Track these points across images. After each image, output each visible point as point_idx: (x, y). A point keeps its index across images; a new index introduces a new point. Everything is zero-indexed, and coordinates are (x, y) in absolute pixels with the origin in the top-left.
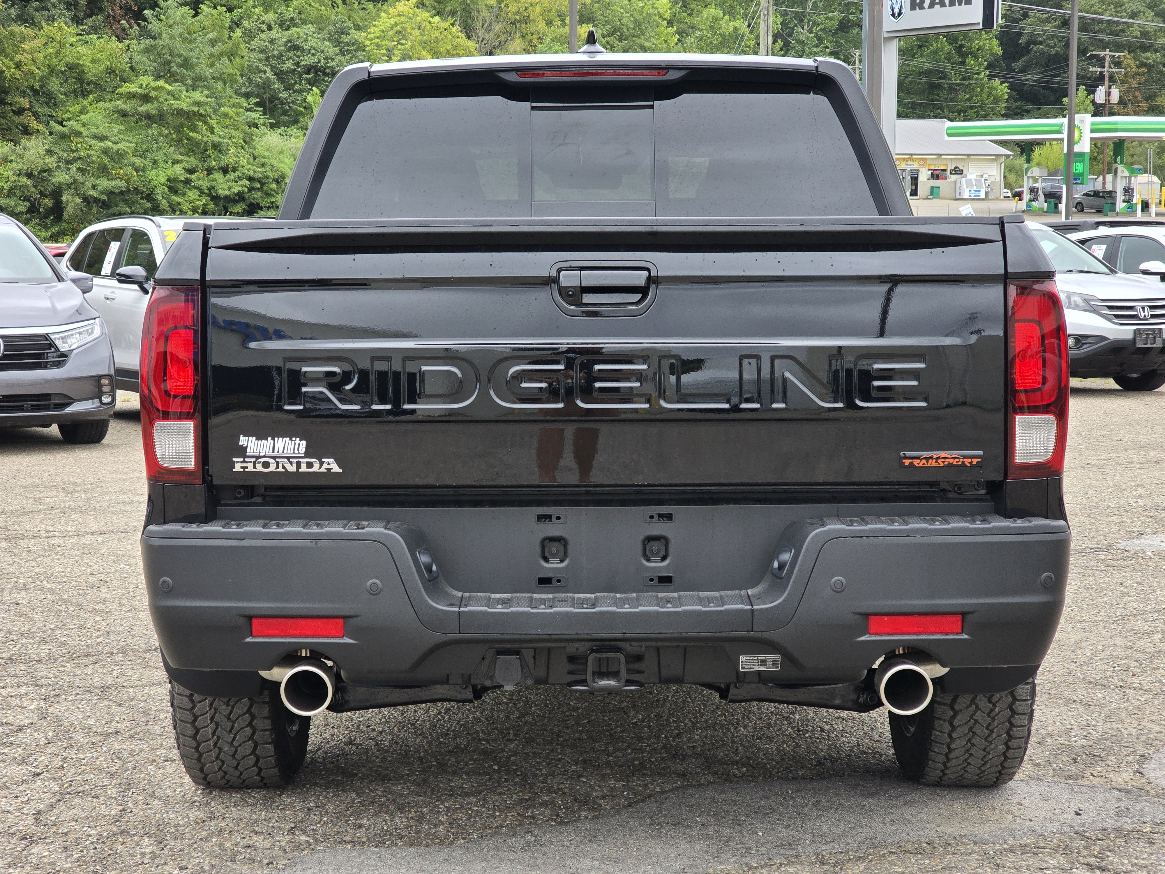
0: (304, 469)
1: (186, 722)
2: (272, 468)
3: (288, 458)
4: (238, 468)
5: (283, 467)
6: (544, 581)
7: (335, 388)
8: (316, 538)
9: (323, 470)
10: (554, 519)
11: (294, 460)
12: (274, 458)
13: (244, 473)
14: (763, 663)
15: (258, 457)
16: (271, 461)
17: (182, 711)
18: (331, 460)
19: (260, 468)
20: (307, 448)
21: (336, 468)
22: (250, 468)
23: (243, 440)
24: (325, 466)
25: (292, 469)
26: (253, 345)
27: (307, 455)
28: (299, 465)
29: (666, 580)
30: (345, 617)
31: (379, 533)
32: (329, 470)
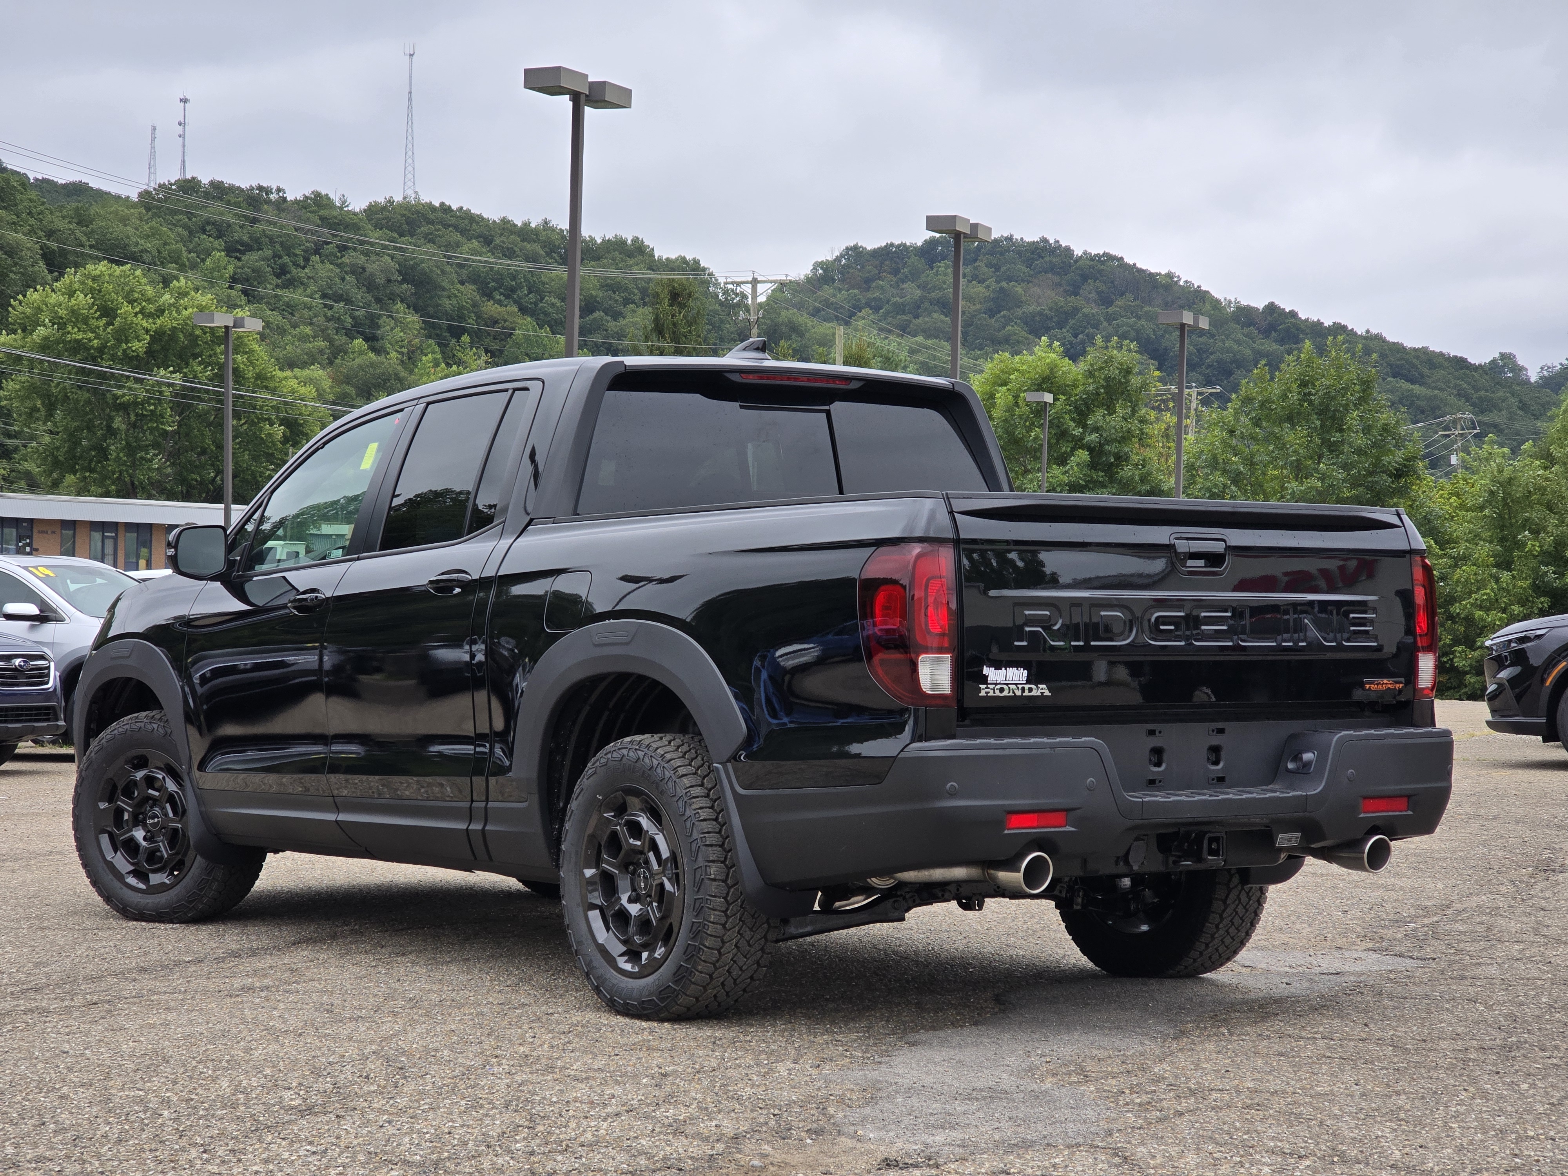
0: (1026, 693)
1: (712, 949)
2: (1005, 693)
3: (1016, 684)
4: (983, 694)
5: (1014, 692)
6: (1152, 782)
7: (1048, 628)
8: (1053, 747)
9: (1039, 694)
10: (1157, 733)
11: (1020, 687)
12: (1007, 684)
13: (987, 698)
14: (1290, 840)
15: (996, 684)
16: (1005, 687)
17: (713, 938)
18: (1044, 686)
19: (998, 693)
20: (1028, 676)
21: (1047, 693)
22: (991, 694)
23: (986, 670)
24: (1040, 691)
25: (1019, 693)
26: (993, 593)
27: (1028, 681)
28: (1023, 690)
29: (1221, 780)
30: (1067, 810)
31: (1093, 742)
32: (1042, 693)
